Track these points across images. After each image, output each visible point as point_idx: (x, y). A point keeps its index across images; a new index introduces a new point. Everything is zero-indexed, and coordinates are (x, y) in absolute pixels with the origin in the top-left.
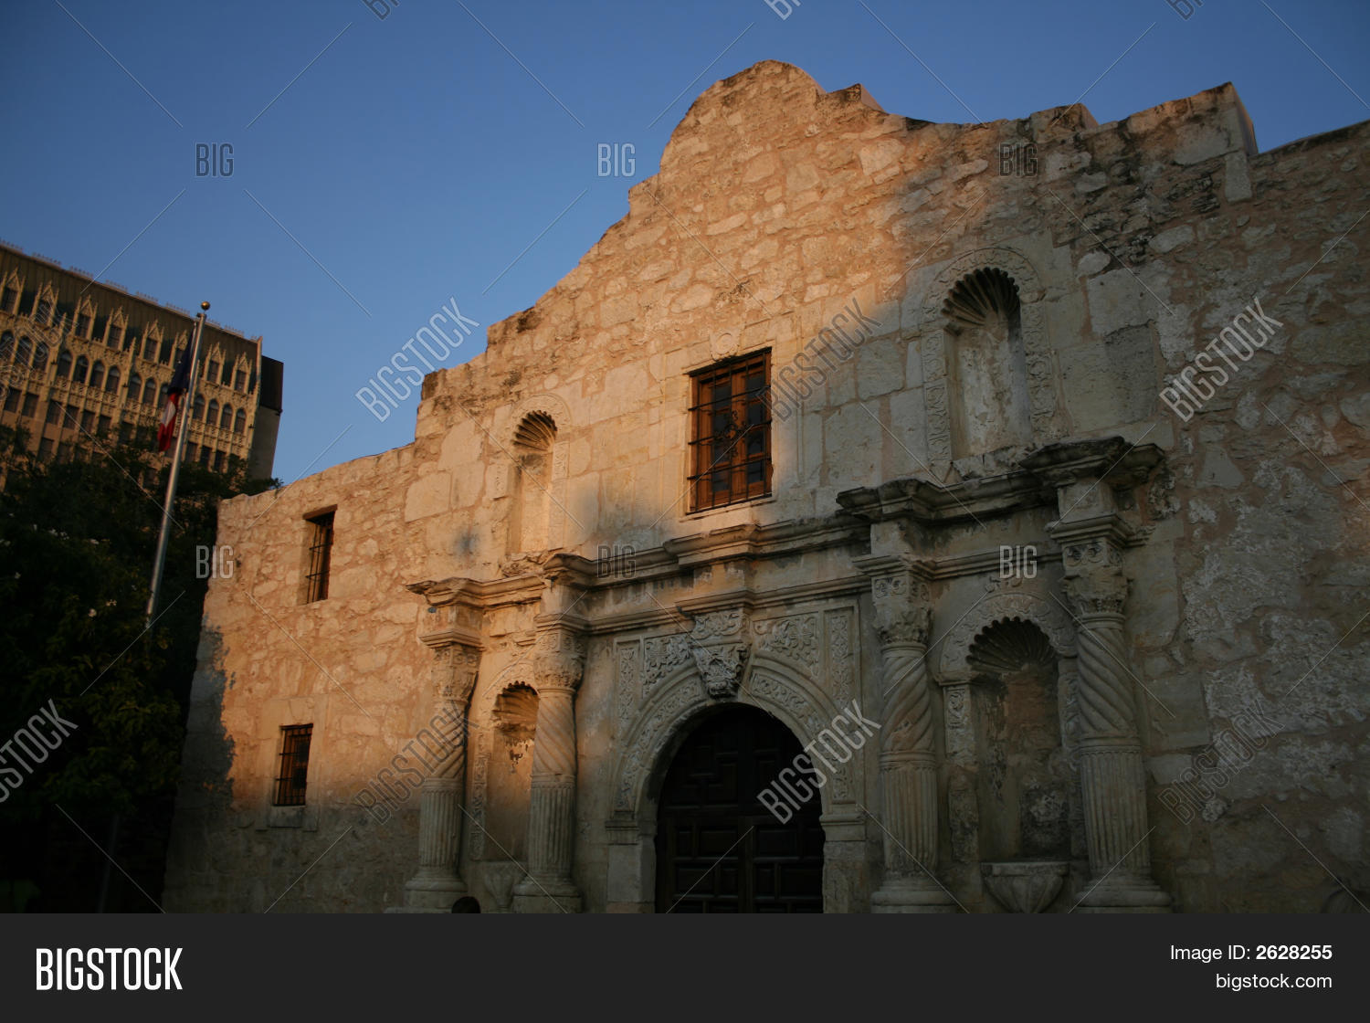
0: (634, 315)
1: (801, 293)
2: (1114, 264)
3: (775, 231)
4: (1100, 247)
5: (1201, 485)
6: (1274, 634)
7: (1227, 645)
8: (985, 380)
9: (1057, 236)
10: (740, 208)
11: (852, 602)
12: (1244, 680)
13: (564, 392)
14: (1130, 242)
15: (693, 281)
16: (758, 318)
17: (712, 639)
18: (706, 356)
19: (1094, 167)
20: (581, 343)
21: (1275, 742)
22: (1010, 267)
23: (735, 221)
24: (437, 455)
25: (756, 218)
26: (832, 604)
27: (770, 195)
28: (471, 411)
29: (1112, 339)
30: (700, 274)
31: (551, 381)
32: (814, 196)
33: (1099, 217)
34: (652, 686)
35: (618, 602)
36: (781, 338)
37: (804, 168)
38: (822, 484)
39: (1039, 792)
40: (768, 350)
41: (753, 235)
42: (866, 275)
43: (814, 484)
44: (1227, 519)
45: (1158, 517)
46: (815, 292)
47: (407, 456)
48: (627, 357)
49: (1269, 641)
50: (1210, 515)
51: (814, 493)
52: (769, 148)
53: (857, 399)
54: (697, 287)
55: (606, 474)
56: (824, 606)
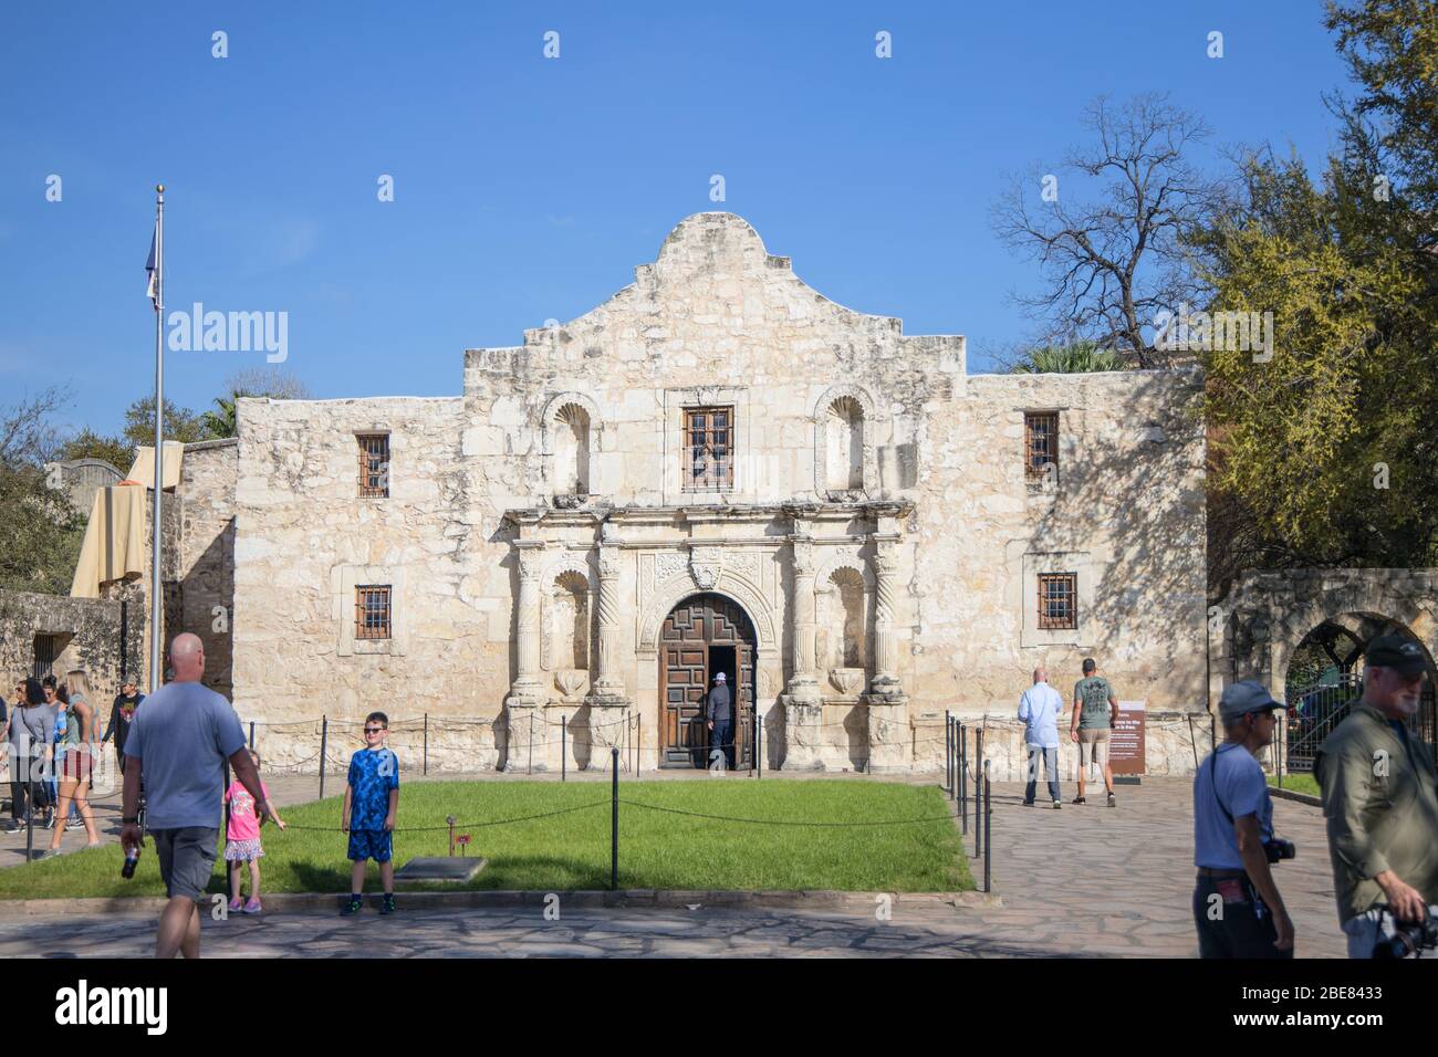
0: (644, 358)
1: (751, 378)
2: (906, 412)
3: (737, 334)
4: (901, 402)
5: (928, 521)
6: (946, 585)
7: (929, 587)
9: (883, 389)
10: (715, 311)
12: (934, 602)
14: (914, 403)
15: (684, 349)
16: (725, 384)
17: (704, 560)
18: (696, 399)
19: (904, 359)
20: (604, 365)
21: (941, 626)
22: (861, 399)
23: (712, 319)
24: (488, 414)
25: (725, 322)
27: (734, 310)
28: (516, 388)
29: (900, 449)
30: (689, 345)
32: (761, 321)
33: (903, 386)
34: (663, 581)
35: (639, 531)
36: (740, 402)
37: (756, 299)
38: (760, 487)
40: (733, 407)
41: (723, 331)
42: (789, 379)
43: (756, 486)
44: (936, 537)
46: (758, 379)
47: (457, 408)
48: (637, 385)
49: (943, 588)
50: (930, 535)
51: (756, 491)
52: (734, 277)
53: (781, 447)
54: (687, 353)
55: (628, 455)
56: (760, 549)
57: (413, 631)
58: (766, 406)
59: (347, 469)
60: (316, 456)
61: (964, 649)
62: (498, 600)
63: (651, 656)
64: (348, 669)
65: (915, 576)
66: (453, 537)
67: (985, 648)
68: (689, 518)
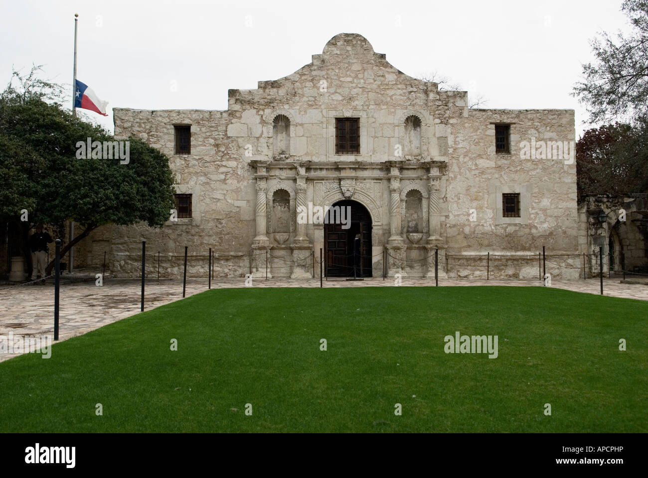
0: (317, 95)
1: (368, 106)
2: (441, 123)
3: (361, 86)
4: (439, 118)
5: (452, 170)
6: (461, 198)
7: (453, 199)
8: (408, 138)
9: (430, 112)
10: (350, 76)
11: (380, 181)
12: (455, 205)
13: (292, 111)
14: (445, 119)
15: (336, 92)
16: (355, 109)
17: (347, 185)
18: (341, 115)
19: (440, 100)
20: (297, 98)
21: (458, 215)
22: (420, 117)
23: (349, 79)
24: (240, 117)
25: (355, 81)
26: (375, 181)
27: (360, 76)
28: (254, 107)
29: (439, 138)
30: (338, 91)
31: (286, 107)
32: (372, 81)
33: (440, 111)
34: (326, 194)
35: (315, 172)
36: (363, 116)
37: (370, 72)
38: (373, 154)
39: (410, 221)
40: (359, 118)
41: (354, 85)
42: (386, 107)
43: (371, 154)
44: (455, 177)
45: (444, 175)
46: (371, 107)
47: (225, 115)
48: (313, 107)
49: (460, 199)
50: (453, 176)
51: (371, 156)
52: (359, 62)
53: (382, 137)
54: (337, 94)
55: (309, 139)
56: (373, 181)
57: (203, 215)
58: (375, 118)
59: (170, 141)
60: (154, 135)
61: (469, 225)
62: (245, 202)
63: (321, 228)
64: (170, 231)
65: (446, 194)
66: (222, 173)
67: (479, 225)
68: (339, 166)
